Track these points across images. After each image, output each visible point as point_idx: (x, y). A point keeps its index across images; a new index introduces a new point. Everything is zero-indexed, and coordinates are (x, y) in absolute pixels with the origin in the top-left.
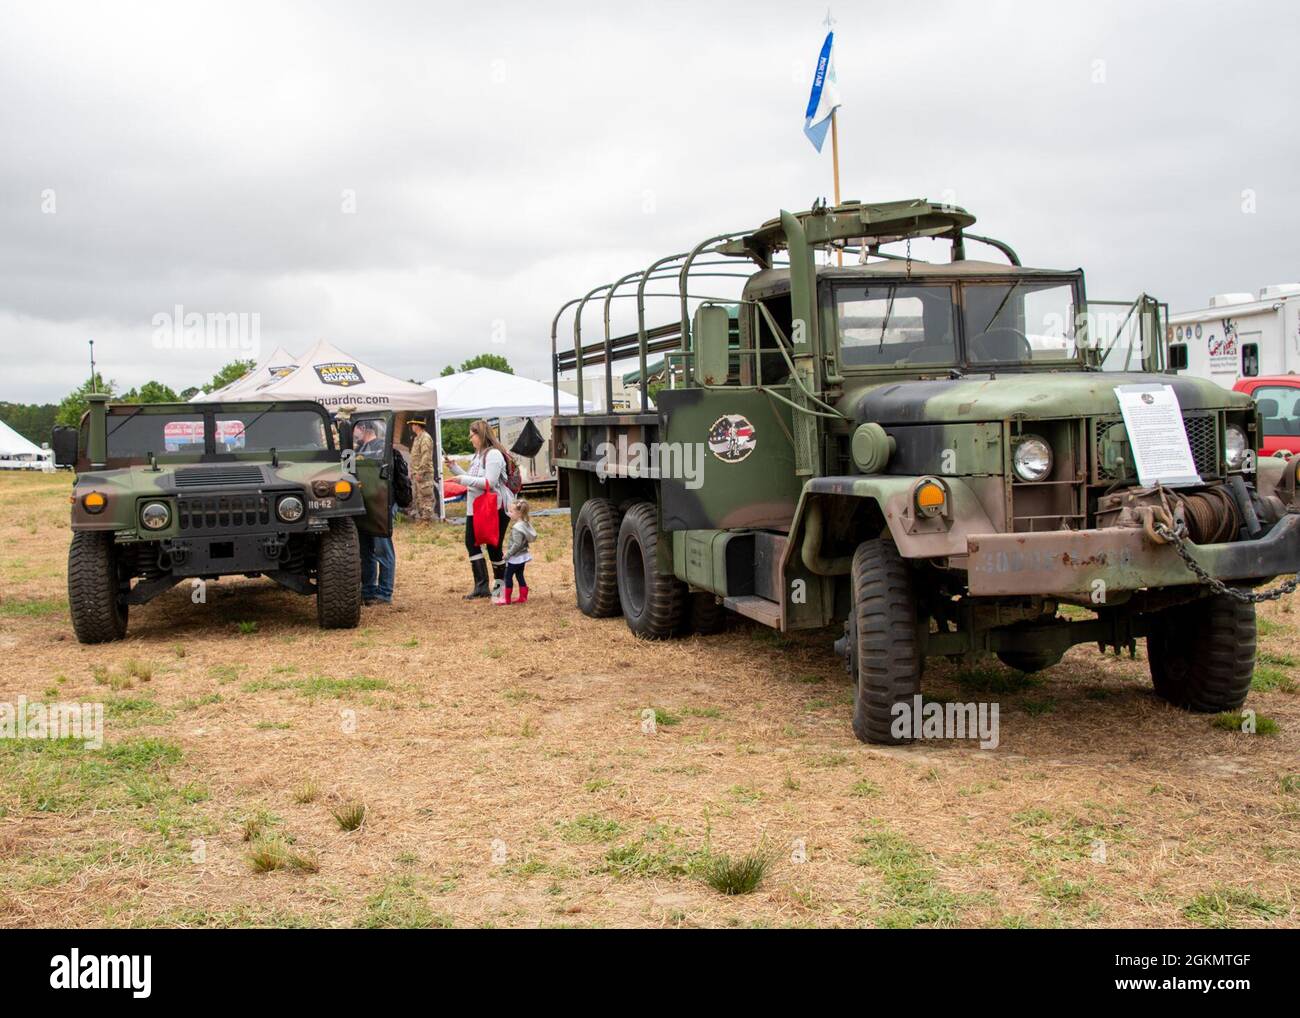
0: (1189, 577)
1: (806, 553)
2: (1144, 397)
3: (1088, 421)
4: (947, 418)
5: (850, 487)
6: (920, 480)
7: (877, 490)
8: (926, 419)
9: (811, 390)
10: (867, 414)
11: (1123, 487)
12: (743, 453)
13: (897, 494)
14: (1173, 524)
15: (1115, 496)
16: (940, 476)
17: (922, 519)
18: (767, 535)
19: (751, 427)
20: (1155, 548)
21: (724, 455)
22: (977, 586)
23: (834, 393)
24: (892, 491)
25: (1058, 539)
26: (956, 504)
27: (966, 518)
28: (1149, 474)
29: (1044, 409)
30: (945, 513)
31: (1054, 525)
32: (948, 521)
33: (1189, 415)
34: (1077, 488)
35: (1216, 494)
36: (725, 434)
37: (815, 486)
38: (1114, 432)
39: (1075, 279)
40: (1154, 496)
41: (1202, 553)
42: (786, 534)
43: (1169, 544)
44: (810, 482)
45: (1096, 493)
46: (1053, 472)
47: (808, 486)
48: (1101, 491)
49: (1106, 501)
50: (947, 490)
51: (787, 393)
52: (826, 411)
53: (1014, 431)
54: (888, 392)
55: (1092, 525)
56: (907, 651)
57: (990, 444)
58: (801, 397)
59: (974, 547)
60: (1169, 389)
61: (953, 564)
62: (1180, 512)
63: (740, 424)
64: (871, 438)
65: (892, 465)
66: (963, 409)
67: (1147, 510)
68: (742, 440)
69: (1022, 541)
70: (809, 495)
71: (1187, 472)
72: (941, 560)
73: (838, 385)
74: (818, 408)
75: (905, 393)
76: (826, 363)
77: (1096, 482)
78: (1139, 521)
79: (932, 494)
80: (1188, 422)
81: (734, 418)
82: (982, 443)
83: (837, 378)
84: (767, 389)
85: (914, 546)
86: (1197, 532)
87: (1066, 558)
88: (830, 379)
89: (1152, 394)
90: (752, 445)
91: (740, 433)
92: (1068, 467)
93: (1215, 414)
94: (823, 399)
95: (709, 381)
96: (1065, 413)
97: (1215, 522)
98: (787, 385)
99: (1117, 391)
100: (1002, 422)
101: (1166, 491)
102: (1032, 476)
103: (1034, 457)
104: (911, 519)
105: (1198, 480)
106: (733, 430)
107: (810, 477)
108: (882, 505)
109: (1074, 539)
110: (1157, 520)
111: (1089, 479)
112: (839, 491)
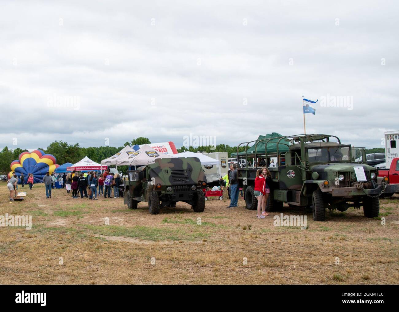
0: (364, 194)
1: (304, 193)
2: (358, 168)
3: (350, 172)
4: (328, 171)
5: (313, 182)
6: (325, 181)
7: (317, 182)
8: (324, 171)
9: (305, 166)
10: (314, 170)
11: (355, 182)
12: (293, 176)
13: (321, 183)
14: (361, 186)
15: (354, 183)
16: (327, 180)
17: (325, 186)
18: (295, 191)
19: (294, 172)
20: (359, 190)
21: (290, 177)
22: (333, 195)
23: (308, 167)
24: (320, 182)
25: (345, 188)
26: (330, 184)
27: (332, 186)
28: (359, 179)
29: (343, 170)
30: (328, 185)
31: (345, 187)
32: (329, 187)
33: (365, 171)
34: (348, 182)
35: (369, 182)
36: (290, 173)
37: (306, 182)
38: (353, 173)
39: (349, 146)
40: (359, 183)
41: (366, 191)
42: (300, 190)
43: (361, 189)
44: (305, 181)
45: (351, 183)
46: (344, 179)
47: (305, 182)
48: (352, 182)
49: (352, 183)
50: (328, 182)
51: (300, 167)
52: (307, 170)
53: (338, 173)
54: (318, 167)
55: (350, 187)
56: (323, 206)
57: (335, 175)
58: (303, 167)
59: (333, 190)
60: (362, 167)
61: (330, 193)
62: (362, 185)
63: (292, 172)
64: (316, 174)
65: (319, 178)
66: (330, 170)
67: (358, 185)
68: (293, 174)
69: (340, 189)
70: (305, 183)
71: (365, 179)
72: (328, 192)
73: (308, 165)
74: (306, 169)
75: (321, 167)
76: (306, 162)
77: (351, 181)
78: (356, 186)
79: (326, 183)
80: (365, 172)
81: (291, 171)
82: (334, 175)
83: (308, 164)
84: (297, 166)
85: (323, 190)
86: (365, 187)
87: (346, 191)
88: (307, 164)
89: (360, 168)
90: (294, 175)
91: (292, 173)
92: (347, 179)
93: (369, 171)
94: (306, 168)
95: (287, 165)
96: (346, 171)
97: (369, 186)
98: (300, 165)
99: (354, 167)
100: (336, 172)
101: (361, 182)
102: (341, 180)
103: (342, 177)
104: (323, 186)
105: (367, 181)
106: (291, 173)
107: (305, 180)
108: (319, 184)
109: (347, 188)
110: (359, 186)
111: (350, 180)
112: (311, 183)
